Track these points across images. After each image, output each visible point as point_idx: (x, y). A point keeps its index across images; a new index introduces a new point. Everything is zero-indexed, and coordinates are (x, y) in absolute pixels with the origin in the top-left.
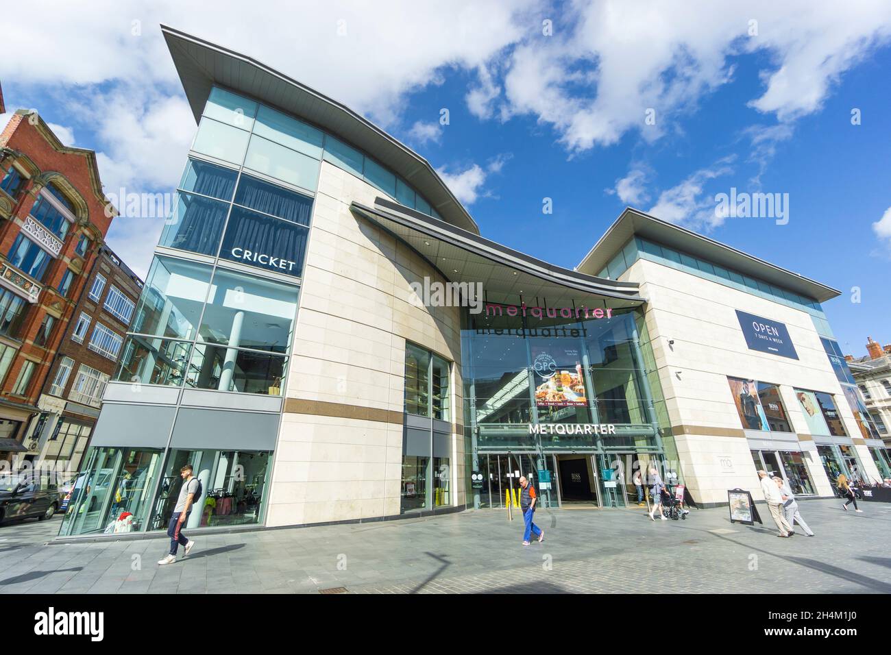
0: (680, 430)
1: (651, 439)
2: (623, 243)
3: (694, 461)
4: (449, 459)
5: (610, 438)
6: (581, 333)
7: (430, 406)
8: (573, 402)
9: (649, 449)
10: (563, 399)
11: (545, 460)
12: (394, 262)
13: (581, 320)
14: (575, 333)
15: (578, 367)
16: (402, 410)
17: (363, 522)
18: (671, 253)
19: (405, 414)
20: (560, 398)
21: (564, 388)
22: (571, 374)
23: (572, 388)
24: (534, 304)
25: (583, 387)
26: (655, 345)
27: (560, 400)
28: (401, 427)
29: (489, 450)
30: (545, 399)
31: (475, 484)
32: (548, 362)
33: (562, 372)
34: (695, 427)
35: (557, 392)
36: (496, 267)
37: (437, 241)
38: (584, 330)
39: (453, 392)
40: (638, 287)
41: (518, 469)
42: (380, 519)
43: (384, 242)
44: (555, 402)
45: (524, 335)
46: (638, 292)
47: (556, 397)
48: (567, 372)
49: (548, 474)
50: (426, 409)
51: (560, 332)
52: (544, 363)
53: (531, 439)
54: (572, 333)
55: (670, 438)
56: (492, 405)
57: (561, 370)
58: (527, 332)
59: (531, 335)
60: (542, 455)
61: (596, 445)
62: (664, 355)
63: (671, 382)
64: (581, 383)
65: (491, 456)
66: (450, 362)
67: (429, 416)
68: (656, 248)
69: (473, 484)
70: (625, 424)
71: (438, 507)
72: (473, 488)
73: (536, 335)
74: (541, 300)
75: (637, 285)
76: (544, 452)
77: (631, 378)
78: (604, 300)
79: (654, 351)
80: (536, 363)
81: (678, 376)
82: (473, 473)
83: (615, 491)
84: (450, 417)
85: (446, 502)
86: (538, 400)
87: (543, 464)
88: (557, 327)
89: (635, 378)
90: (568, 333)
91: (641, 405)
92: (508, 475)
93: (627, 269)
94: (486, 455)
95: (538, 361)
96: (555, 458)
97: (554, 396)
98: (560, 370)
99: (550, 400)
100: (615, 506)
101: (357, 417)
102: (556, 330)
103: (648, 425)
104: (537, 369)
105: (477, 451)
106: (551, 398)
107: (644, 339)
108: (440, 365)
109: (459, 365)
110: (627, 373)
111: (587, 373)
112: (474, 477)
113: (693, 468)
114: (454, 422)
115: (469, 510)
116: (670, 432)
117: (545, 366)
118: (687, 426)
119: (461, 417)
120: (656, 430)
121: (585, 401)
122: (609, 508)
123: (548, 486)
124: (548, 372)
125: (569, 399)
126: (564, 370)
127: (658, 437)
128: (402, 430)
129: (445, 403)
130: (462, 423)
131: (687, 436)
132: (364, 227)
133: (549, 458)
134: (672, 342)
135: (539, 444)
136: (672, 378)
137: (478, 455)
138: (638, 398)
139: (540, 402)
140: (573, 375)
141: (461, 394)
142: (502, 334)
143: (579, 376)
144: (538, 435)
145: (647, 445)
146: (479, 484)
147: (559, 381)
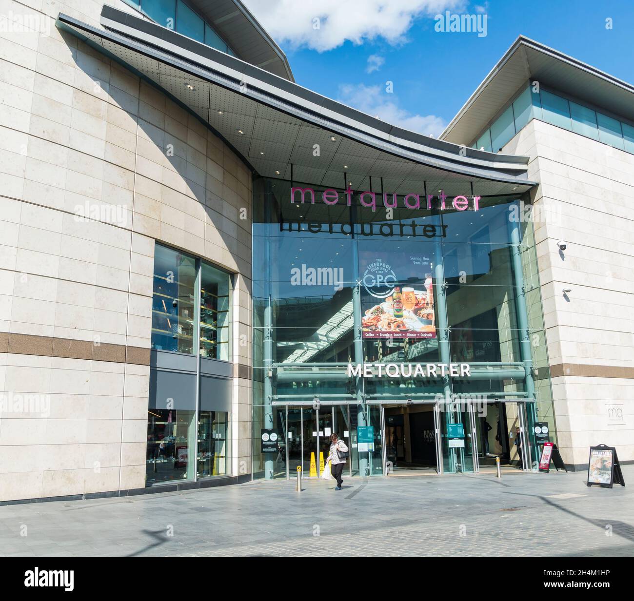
0: (559, 370)
1: (521, 383)
2: (513, 93)
3: (570, 412)
4: (227, 413)
5: (462, 381)
6: (439, 231)
7: (197, 338)
8: (416, 333)
9: (519, 396)
10: (402, 328)
11: (368, 412)
12: (137, 117)
13: (435, 212)
14: (430, 231)
15: (428, 282)
16: (148, 345)
17: (87, 498)
18: (584, 111)
19: (153, 351)
20: (399, 326)
21: (405, 313)
22: (416, 292)
23: (416, 312)
24: (365, 187)
25: (433, 312)
26: (540, 250)
27: (398, 330)
28: (147, 369)
29: (288, 401)
30: (377, 328)
31: (267, 446)
32: (384, 275)
33: (405, 289)
34: (581, 366)
35: (393, 318)
36: (303, 128)
37: (207, 84)
38: (444, 227)
39: (236, 318)
40: (527, 163)
41: (330, 425)
42: (114, 494)
43: (117, 82)
44: (390, 333)
45: (352, 233)
46: (526, 171)
47: (393, 326)
48: (412, 289)
49: (370, 431)
50: (189, 343)
51: (407, 230)
52: (378, 276)
53: (350, 385)
54: (425, 231)
55: (546, 381)
56: (326, 336)
57: (403, 286)
58: (358, 228)
59: (363, 233)
60: (366, 405)
61: (443, 393)
62: (549, 266)
63: (554, 305)
64: (430, 306)
65: (291, 408)
66: (232, 275)
67: (194, 353)
68: (563, 102)
69: (264, 446)
70: (487, 363)
71: (207, 478)
72: (263, 452)
73: (371, 234)
74: (376, 181)
75: (526, 161)
76: (368, 402)
77: (506, 299)
78: (471, 183)
79: (539, 260)
80: (366, 276)
81: (565, 296)
82: (264, 431)
83: (462, 452)
84: (230, 354)
85: (222, 471)
86: (365, 330)
87: (365, 419)
88: (403, 222)
89: (512, 297)
90: (419, 230)
91: (516, 336)
92: (314, 434)
93: (516, 133)
94: (284, 406)
95: (369, 273)
96: (382, 410)
97: (389, 324)
98: (401, 287)
99: (384, 330)
100: (460, 471)
101: (75, 356)
102: (402, 226)
103: (519, 363)
104: (366, 285)
105: (272, 401)
106: (386, 327)
107: (527, 242)
108: (215, 277)
109: (248, 279)
110: (502, 291)
111: (440, 291)
112: (265, 437)
113: (568, 420)
114: (236, 361)
115: (257, 481)
116: (546, 373)
117: (379, 280)
118: (569, 365)
119: (249, 354)
120: (529, 371)
121: (434, 330)
122: (453, 473)
123: (370, 448)
124: (383, 289)
125: (411, 328)
126: (407, 286)
127: (530, 380)
128: (148, 373)
129: (223, 335)
130: (249, 363)
131: (567, 379)
132: (82, 56)
133: (374, 409)
134: (563, 248)
135: (362, 392)
136: (556, 298)
137: (273, 407)
138: (512, 327)
139: (368, 332)
140: (420, 294)
141: (248, 320)
142: (319, 231)
143: (428, 296)
144: (361, 379)
145: (518, 390)
146: (272, 446)
147: (399, 302)
